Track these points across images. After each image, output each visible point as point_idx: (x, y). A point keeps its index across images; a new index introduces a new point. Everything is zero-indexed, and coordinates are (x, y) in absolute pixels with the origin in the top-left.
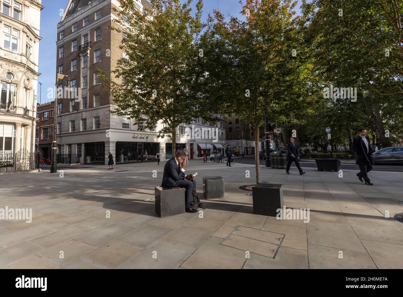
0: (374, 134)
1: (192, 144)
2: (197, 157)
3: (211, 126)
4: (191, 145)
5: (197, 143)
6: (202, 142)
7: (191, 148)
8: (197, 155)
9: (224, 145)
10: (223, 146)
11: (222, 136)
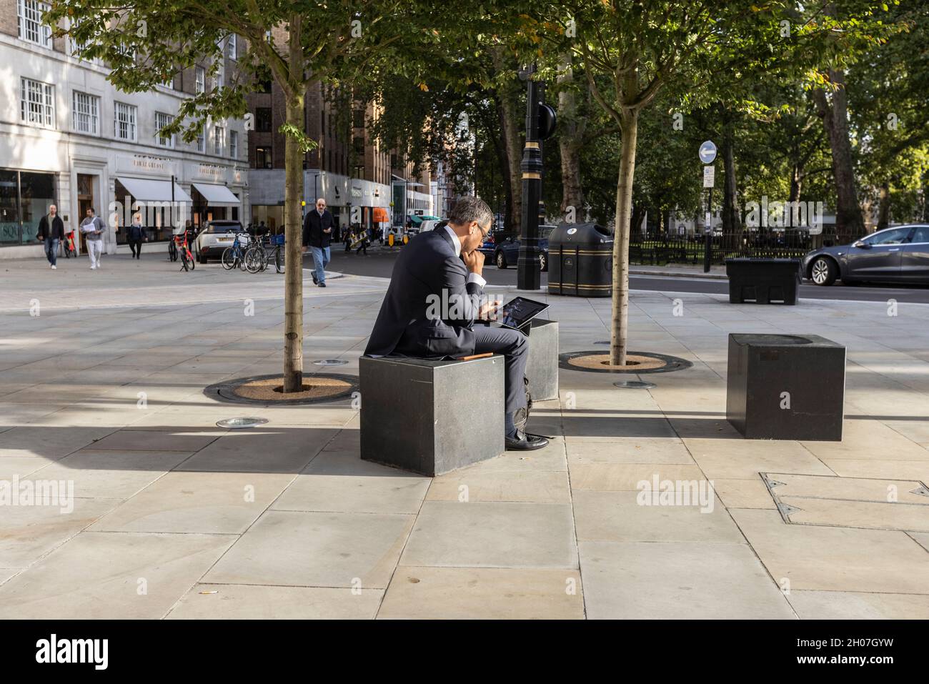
0: (796, 179)
1: (90, 177)
2: (115, 244)
3: (182, 91)
4: (85, 181)
5: (113, 173)
6: (141, 169)
7: (85, 198)
8: (113, 237)
9: (240, 191)
10: (236, 195)
11: (232, 147)
